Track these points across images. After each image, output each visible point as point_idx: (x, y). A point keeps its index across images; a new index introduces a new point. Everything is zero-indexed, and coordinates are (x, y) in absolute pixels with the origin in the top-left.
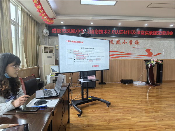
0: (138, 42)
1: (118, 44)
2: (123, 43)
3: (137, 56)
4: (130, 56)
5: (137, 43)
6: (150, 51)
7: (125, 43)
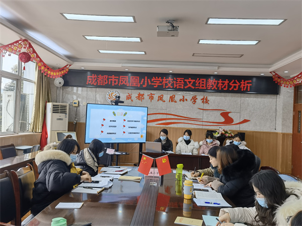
0: (206, 99)
1: (172, 101)
2: (180, 100)
3: (204, 123)
4: (193, 122)
5: (205, 101)
6: (230, 115)
7: (183, 101)
